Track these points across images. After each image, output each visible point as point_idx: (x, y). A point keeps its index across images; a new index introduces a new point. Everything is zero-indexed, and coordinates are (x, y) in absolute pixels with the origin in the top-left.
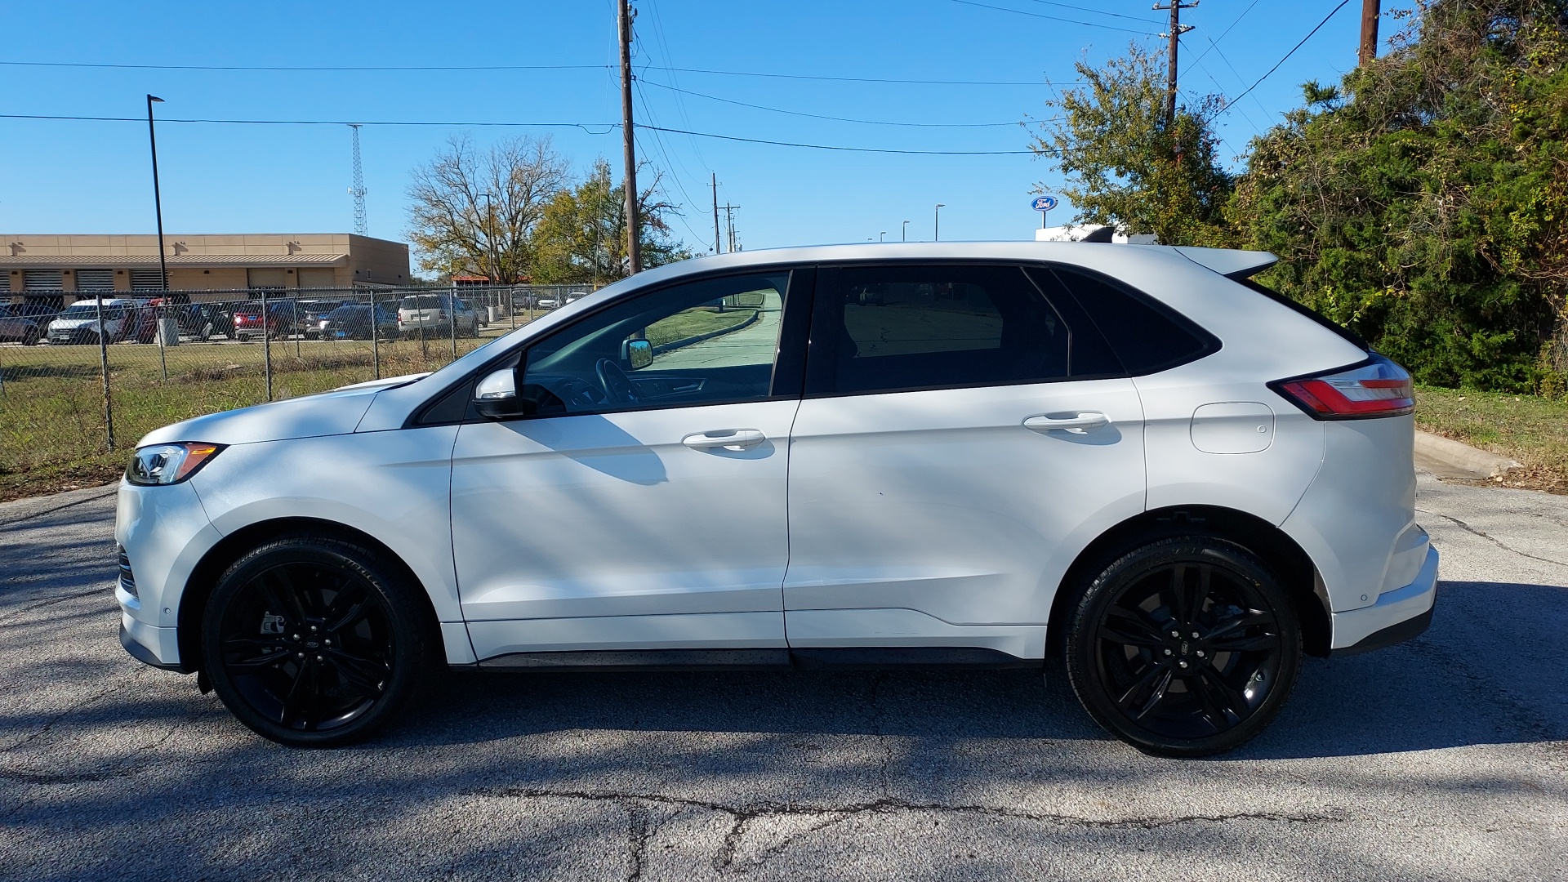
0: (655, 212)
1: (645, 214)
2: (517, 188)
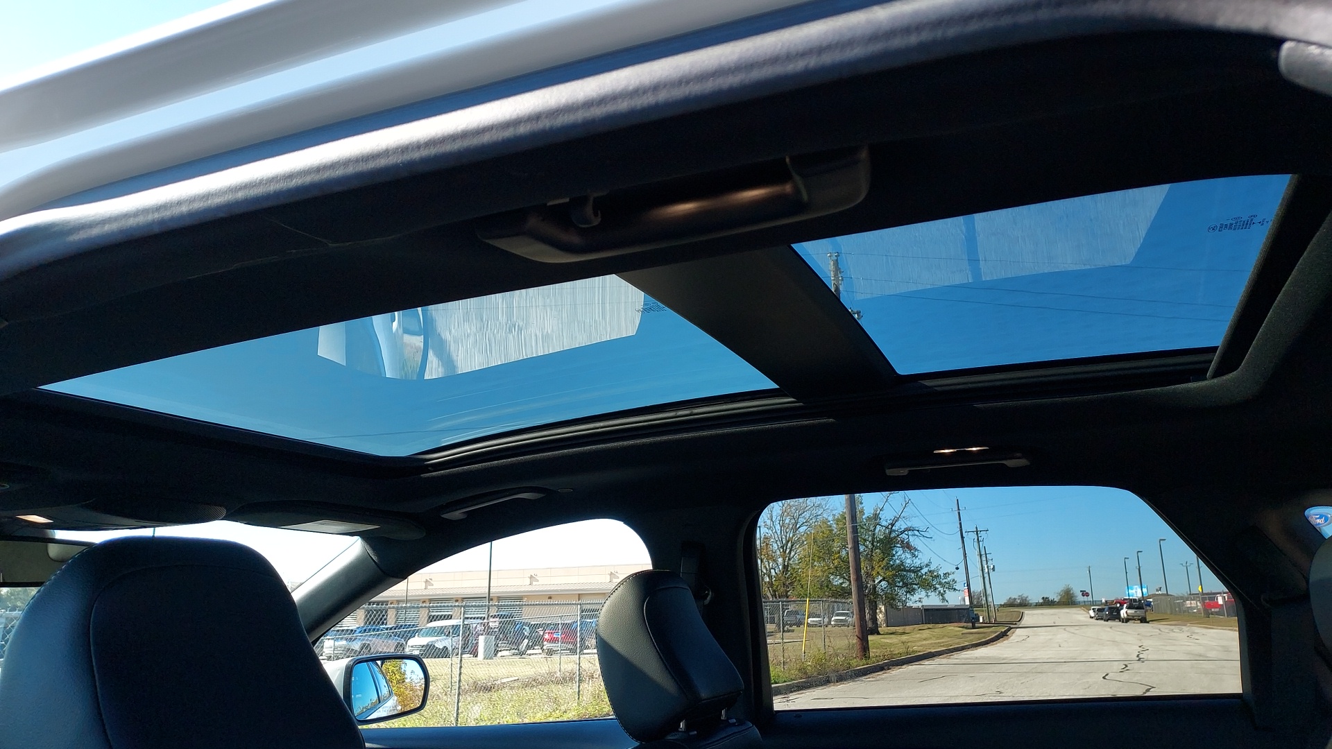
0: (904, 536)
1: (895, 537)
2: (787, 521)
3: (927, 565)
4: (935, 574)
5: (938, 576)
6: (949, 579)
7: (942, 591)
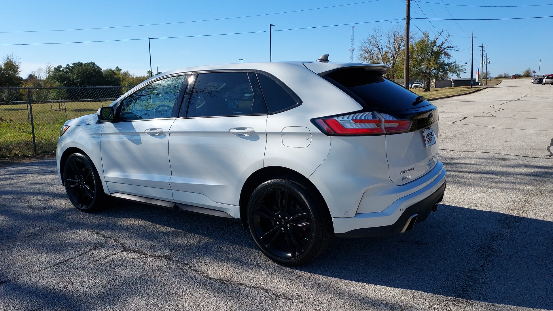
1: (442, 51)
2: (396, 45)
3: (454, 62)
4: (457, 66)
5: (458, 67)
6: (463, 68)
7: (459, 73)
